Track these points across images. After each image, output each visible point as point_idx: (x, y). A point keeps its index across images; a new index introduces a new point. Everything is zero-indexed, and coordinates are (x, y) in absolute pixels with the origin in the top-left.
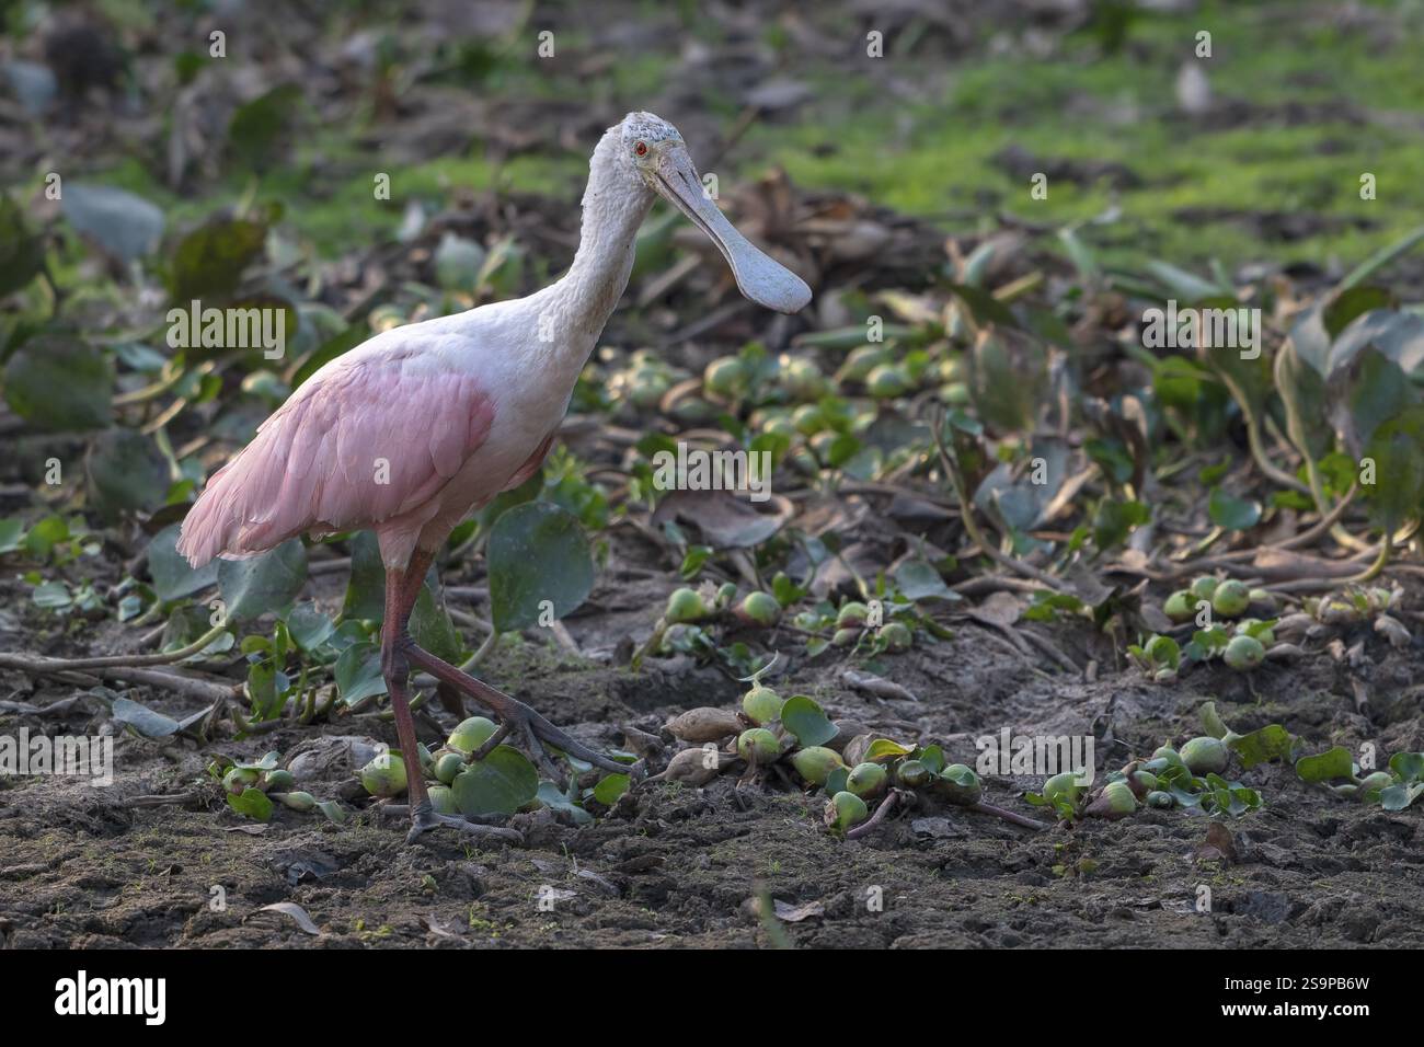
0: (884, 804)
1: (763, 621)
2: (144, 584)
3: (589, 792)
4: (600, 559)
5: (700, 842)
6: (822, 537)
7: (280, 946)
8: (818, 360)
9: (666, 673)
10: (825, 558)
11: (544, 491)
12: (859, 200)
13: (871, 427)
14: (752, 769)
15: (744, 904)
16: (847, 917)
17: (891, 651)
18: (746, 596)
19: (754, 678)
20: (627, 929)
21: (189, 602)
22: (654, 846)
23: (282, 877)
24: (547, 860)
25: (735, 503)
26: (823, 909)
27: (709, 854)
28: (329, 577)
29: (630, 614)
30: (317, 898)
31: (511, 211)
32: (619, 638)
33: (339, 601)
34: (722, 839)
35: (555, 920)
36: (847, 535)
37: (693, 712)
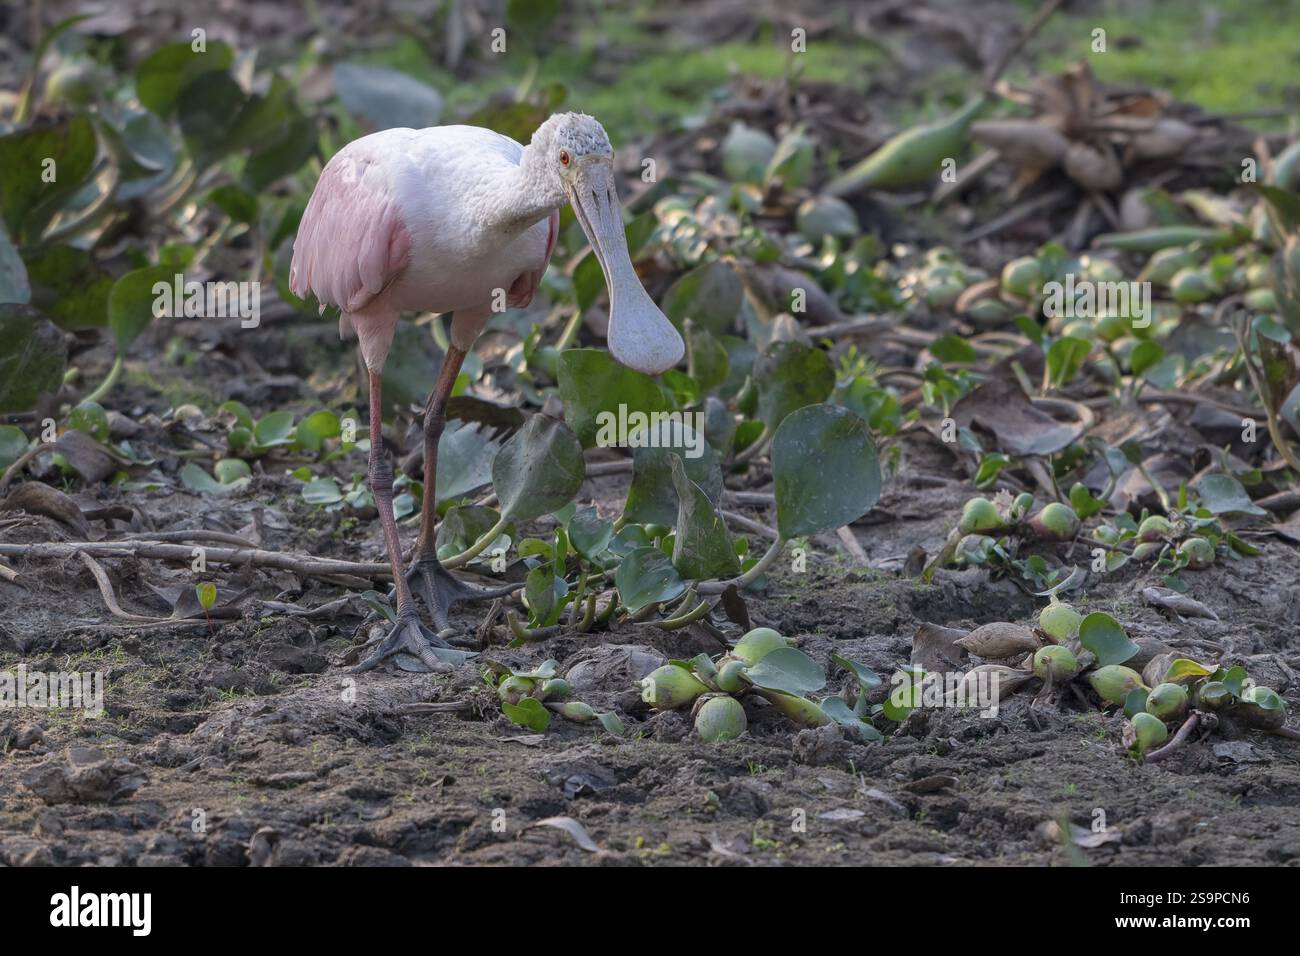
0: (1185, 726)
1: (1061, 534)
2: (418, 482)
3: (878, 708)
4: (891, 466)
5: (993, 763)
6: (1122, 447)
7: (555, 863)
8: (1117, 261)
9: (958, 586)
10: (1125, 469)
11: (834, 391)
12: (1165, 97)
13: (1174, 332)
14: (1048, 688)
15: (1039, 828)
16: (1146, 843)
17: (1193, 567)
18: (1043, 507)
19: (1052, 593)
20: (916, 851)
21: (465, 502)
22: (945, 766)
23: (558, 789)
24: (833, 777)
25: (1033, 409)
26: (1120, 835)
27: (1002, 774)
28: (609, 478)
29: (923, 523)
30: (595, 813)
31: (802, 100)
32: (911, 548)
33: (620, 504)
34: (1016, 760)
35: (842, 840)
36: (1148, 445)
37: (988, 627)
